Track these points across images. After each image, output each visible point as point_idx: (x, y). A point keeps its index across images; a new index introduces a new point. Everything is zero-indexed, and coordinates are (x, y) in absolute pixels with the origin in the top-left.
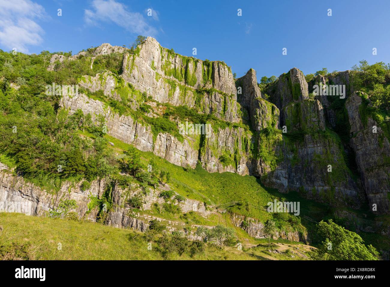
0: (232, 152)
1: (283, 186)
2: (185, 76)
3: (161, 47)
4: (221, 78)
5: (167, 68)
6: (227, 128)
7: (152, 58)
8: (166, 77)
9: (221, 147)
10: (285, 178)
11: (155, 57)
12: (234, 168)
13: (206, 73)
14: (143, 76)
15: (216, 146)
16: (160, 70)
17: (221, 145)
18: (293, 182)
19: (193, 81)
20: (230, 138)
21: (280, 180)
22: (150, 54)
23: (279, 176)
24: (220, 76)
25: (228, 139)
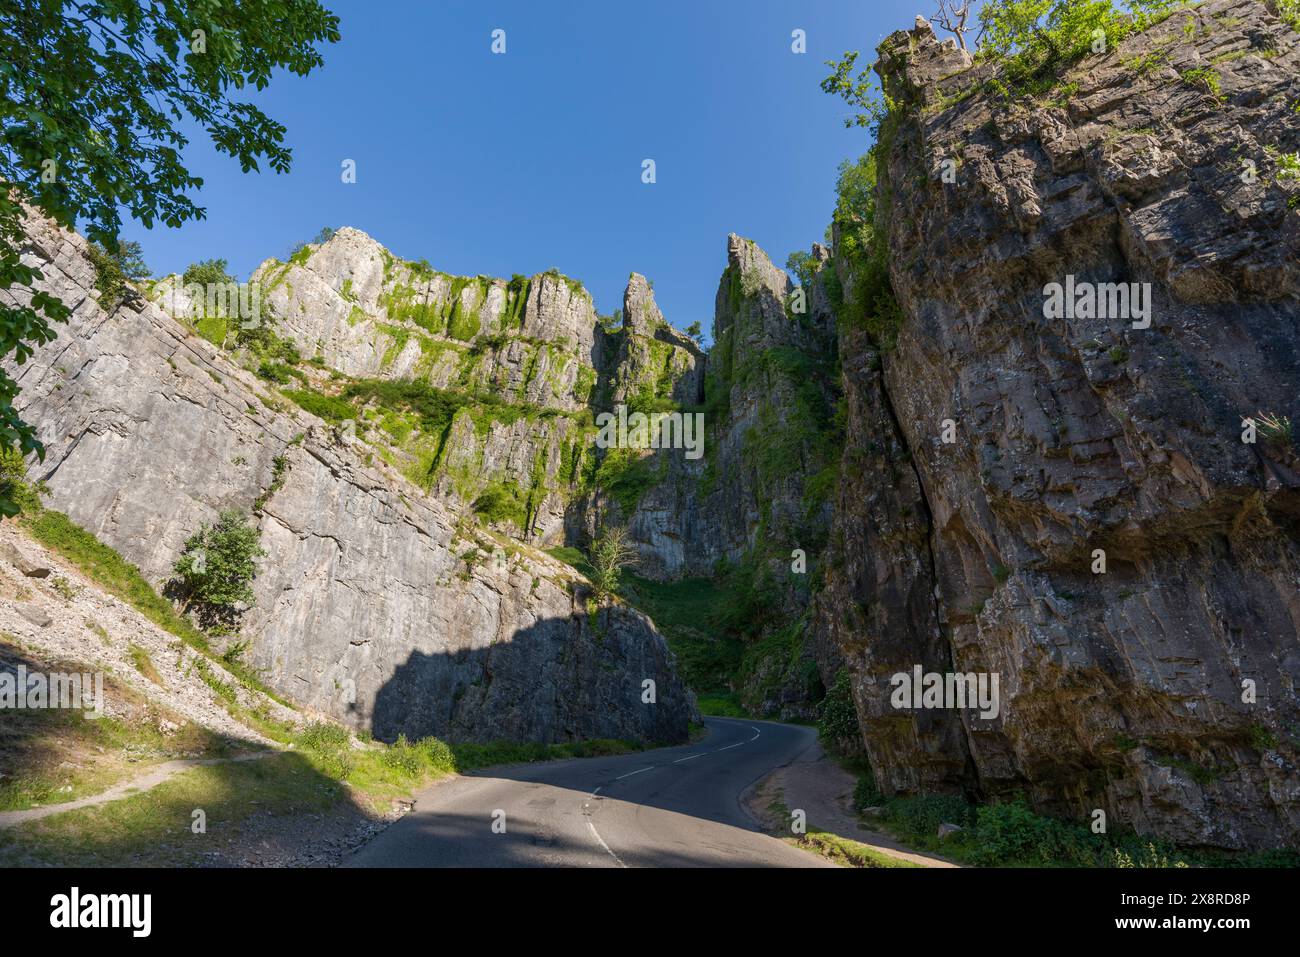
0: (524, 484)
1: (664, 562)
2: (451, 318)
3: (391, 255)
4: (543, 309)
5: (399, 302)
6: (520, 422)
7: (347, 272)
8: (389, 322)
9: (489, 472)
10: (670, 535)
11: (355, 271)
12: (518, 530)
13: (511, 306)
14: (303, 309)
15: (473, 469)
16: (374, 305)
17: (493, 468)
18: (699, 551)
19: (469, 329)
20: (524, 448)
21: (650, 542)
22: (338, 262)
23: (644, 529)
24: (539, 305)
25: (517, 449)
